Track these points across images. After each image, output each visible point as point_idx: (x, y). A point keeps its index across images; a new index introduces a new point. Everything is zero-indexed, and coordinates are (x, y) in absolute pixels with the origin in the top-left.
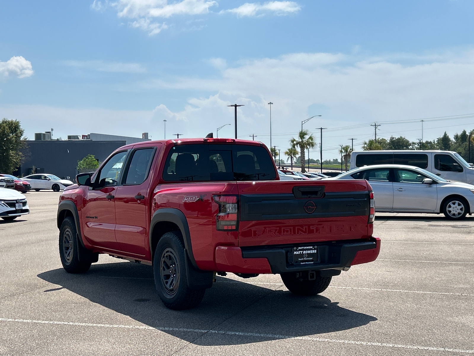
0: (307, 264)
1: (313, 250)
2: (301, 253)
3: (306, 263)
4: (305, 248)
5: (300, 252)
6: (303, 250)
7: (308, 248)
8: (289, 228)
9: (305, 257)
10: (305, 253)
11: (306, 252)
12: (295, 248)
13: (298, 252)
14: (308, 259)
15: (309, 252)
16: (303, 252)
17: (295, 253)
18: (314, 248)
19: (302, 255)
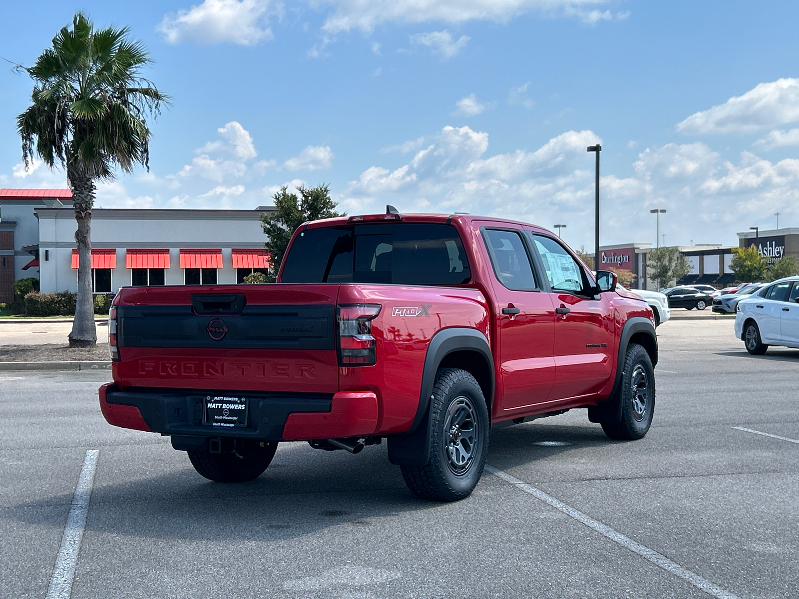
0: (223, 426)
1: (239, 404)
2: (220, 407)
3: (222, 424)
4: (225, 399)
5: (217, 405)
6: (223, 402)
7: (230, 399)
8: (193, 362)
9: (226, 414)
10: (226, 408)
11: (228, 406)
12: (208, 398)
13: (214, 404)
14: (230, 418)
15: (232, 406)
16: (222, 406)
17: (210, 405)
18: (241, 401)
19: (220, 411)
